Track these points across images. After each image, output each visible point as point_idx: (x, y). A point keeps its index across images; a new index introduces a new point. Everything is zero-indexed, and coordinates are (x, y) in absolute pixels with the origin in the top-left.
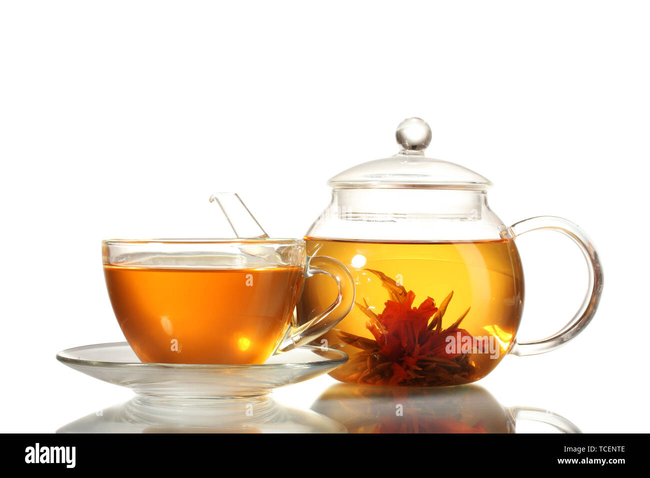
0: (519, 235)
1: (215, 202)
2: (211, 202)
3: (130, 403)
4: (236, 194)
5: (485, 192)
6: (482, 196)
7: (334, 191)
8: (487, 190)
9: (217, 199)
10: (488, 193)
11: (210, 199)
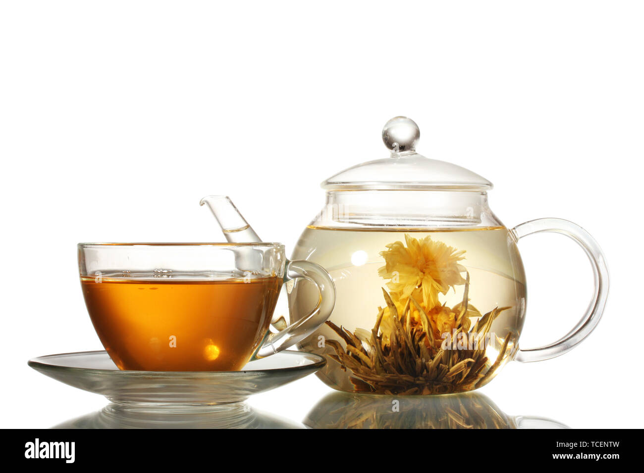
0: (521, 237)
1: (205, 206)
2: (202, 205)
3: (104, 411)
4: (227, 198)
5: (484, 193)
6: (483, 197)
7: (329, 193)
8: (487, 191)
9: (208, 203)
10: (488, 195)
11: (200, 202)
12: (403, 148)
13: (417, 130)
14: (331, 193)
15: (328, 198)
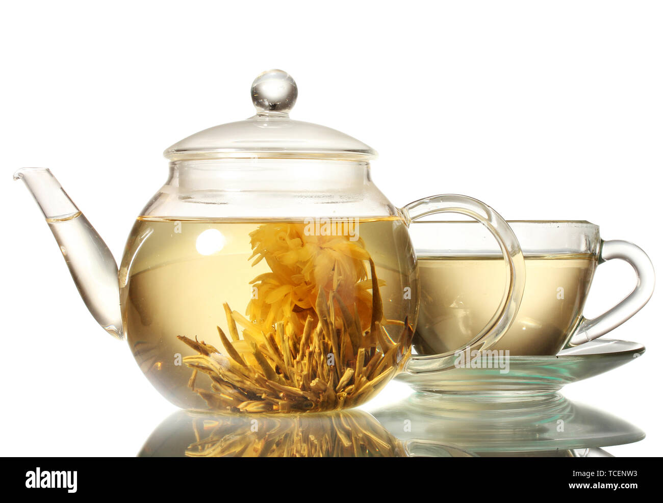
12: (274, 107)
13: (292, 86)
14: (176, 163)
15: (172, 170)
